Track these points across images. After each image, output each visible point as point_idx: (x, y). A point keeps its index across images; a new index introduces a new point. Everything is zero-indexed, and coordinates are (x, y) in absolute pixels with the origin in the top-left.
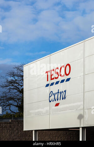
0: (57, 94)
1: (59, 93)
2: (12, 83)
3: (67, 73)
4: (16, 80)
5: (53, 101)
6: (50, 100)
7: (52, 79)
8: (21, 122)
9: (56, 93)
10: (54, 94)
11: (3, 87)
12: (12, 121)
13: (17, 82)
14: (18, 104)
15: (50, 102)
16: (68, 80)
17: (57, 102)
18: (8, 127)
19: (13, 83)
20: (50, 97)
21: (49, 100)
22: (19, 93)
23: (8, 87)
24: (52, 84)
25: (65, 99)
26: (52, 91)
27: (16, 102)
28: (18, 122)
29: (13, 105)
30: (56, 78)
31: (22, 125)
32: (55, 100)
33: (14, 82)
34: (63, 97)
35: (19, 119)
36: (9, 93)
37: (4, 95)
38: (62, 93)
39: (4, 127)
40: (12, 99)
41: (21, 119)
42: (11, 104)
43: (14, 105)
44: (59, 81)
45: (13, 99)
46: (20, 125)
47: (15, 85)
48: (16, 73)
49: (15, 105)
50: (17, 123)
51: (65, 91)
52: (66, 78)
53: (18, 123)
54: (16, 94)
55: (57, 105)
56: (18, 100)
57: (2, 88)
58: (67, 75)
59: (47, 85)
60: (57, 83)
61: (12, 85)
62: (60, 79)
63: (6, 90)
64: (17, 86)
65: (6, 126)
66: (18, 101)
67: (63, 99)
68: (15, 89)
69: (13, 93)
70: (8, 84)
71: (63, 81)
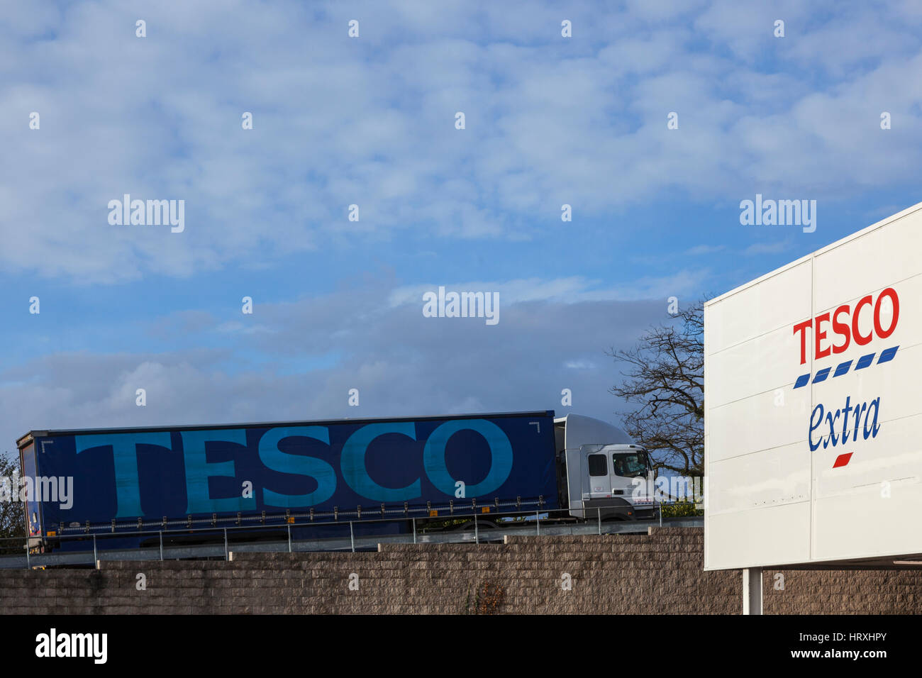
0: (842, 415)
1: (851, 413)
2: (663, 376)
3: (885, 325)
4: (681, 365)
5: (825, 445)
6: (814, 443)
7: (819, 355)
8: (695, 536)
9: (838, 414)
10: (829, 416)
11: (626, 394)
12: (657, 532)
13: (685, 371)
14: (691, 463)
15: (813, 448)
16: (888, 355)
17: (841, 449)
18: (641, 556)
19: (667, 376)
20: (812, 429)
21: (810, 442)
22: (695, 419)
23: (649, 396)
24: (822, 375)
25: (874, 436)
26: (820, 406)
27: (681, 456)
28: (681, 534)
29: (669, 468)
30: (838, 350)
31: (699, 547)
32: (835, 442)
33: (674, 374)
34: (865, 429)
35: (687, 525)
36: (654, 421)
37: (633, 428)
38: (864, 413)
39: (623, 556)
40: (664, 441)
41: (696, 524)
42: (662, 465)
43: (674, 466)
44: (849, 363)
45: (668, 442)
46: (689, 548)
47: (679, 384)
48: (683, 337)
49: (675, 469)
50: (679, 539)
51: (876, 403)
52: (878, 346)
53: (682, 538)
54: (681, 420)
55: (843, 460)
56: (690, 446)
57: (622, 399)
58: (883, 335)
59: (802, 381)
60: (843, 369)
61: (666, 387)
62: (855, 352)
63: (638, 405)
64: (687, 391)
65: (630, 553)
66: (688, 451)
67: (866, 435)
68: (677, 402)
69: (669, 419)
70: (648, 381)
71: (865, 362)
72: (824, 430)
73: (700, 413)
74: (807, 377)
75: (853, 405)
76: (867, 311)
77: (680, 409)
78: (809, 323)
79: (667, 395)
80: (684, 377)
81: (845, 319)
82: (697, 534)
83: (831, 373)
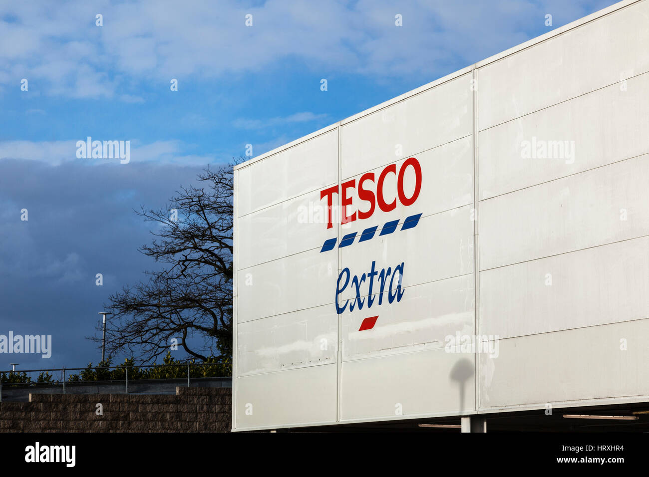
0: (368, 279)
1: (376, 277)
2: (193, 237)
3: (409, 194)
4: (211, 226)
5: (352, 308)
6: (341, 306)
9: (364, 278)
10: (355, 279)
11: (155, 253)
12: (184, 392)
13: (215, 232)
14: (219, 323)
15: (340, 311)
16: (412, 222)
17: (367, 313)
18: (168, 416)
19: (197, 236)
20: (338, 292)
21: (337, 305)
22: (224, 280)
23: (179, 256)
24: (348, 240)
25: (399, 300)
26: (347, 270)
27: (210, 316)
28: (210, 395)
29: (198, 327)
30: (363, 216)
31: (227, 407)
32: (361, 306)
33: (204, 235)
34: (390, 293)
35: (215, 385)
36: (184, 281)
37: (162, 287)
38: (389, 278)
39: (150, 415)
40: (192, 301)
41: (224, 385)
42: (191, 324)
43: (204, 326)
44: (374, 229)
45: (197, 302)
46: (217, 408)
47: (208, 245)
48: (213, 199)
49: (204, 329)
50: (207, 400)
51: (400, 268)
52: (401, 213)
53: (210, 398)
54: (210, 281)
55: (369, 324)
56: (219, 307)
57: (152, 258)
58: (407, 202)
59: (329, 245)
60: (368, 234)
61: (195, 247)
62: (380, 218)
63: (167, 265)
64: (216, 252)
65: (158, 413)
66: (216, 311)
67: (391, 299)
68: (206, 262)
69: (198, 280)
70: (178, 241)
71: (389, 228)
72: (349, 294)
73: (228, 273)
74: (334, 241)
75: (378, 269)
76: (391, 180)
77: (208, 269)
78: (335, 189)
79: (196, 255)
80: (214, 239)
81: (370, 186)
82: (224, 395)
83: (357, 238)
